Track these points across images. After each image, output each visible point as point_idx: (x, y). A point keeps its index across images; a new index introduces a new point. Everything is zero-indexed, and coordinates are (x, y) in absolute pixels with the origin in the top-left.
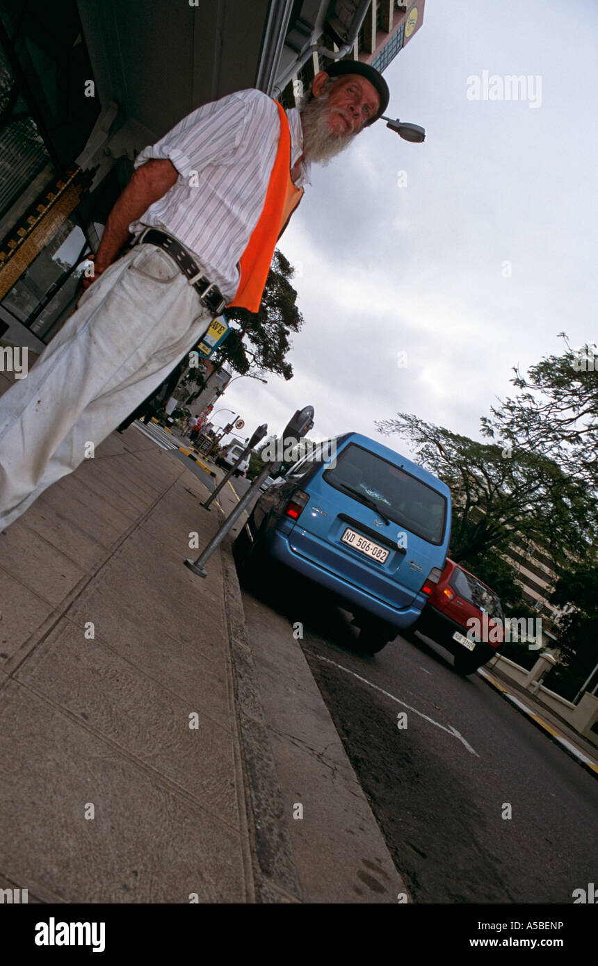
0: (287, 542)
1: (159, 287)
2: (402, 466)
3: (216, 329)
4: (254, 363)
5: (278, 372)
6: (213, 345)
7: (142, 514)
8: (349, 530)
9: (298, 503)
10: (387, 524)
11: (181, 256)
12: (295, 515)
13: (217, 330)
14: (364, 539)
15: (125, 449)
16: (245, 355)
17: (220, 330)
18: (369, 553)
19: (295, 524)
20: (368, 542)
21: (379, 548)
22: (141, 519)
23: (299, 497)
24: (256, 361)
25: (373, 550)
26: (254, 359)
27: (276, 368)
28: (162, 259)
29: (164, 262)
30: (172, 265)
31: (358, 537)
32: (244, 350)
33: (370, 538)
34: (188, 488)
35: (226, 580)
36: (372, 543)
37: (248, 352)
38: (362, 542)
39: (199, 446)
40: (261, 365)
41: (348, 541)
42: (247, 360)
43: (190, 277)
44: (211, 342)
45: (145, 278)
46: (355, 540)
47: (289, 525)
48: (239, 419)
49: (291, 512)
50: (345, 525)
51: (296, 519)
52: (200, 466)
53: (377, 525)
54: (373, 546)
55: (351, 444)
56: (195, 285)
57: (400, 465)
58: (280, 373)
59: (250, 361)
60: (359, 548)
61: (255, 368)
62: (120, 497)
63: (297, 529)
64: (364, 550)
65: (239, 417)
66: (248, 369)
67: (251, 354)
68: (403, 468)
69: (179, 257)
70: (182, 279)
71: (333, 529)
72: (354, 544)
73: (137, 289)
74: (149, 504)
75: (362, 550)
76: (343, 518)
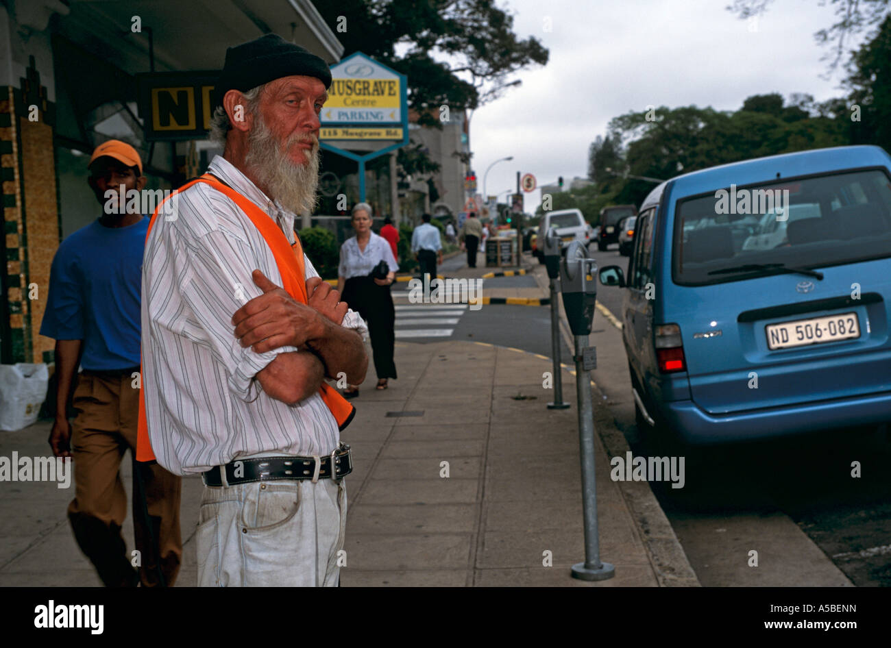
0: (695, 410)
1: (293, 524)
2: (778, 175)
3: (383, 93)
4: (478, 81)
5: (523, 64)
6: (397, 119)
7: (472, 536)
8: (770, 329)
9: (669, 345)
10: (820, 277)
11: (288, 468)
12: (679, 364)
13: (387, 91)
14: (803, 324)
15: (389, 415)
16: (456, 78)
17: (391, 88)
18: (826, 337)
19: (688, 377)
20: (813, 323)
21: (836, 319)
22: (474, 551)
23: (663, 336)
24: (478, 75)
25: (826, 329)
26: (475, 74)
27: (515, 60)
28: (275, 493)
29: (280, 494)
30: (288, 487)
31: (791, 328)
32: (448, 72)
33: (812, 314)
34: (515, 393)
35: (648, 543)
36: (819, 321)
37: (457, 70)
38: (803, 329)
39: (496, 260)
40: (491, 74)
41: (782, 344)
42: (464, 83)
43: (310, 476)
44: (392, 115)
45: (275, 530)
46: (790, 334)
47: (679, 384)
48: (522, 176)
49: (670, 365)
50: (759, 325)
51: (685, 369)
52: (518, 305)
53: (804, 289)
54: (823, 323)
55: (680, 202)
56: (321, 476)
57: (773, 177)
58: (527, 62)
59: (470, 81)
60: (806, 341)
61: (484, 86)
62: (426, 536)
63: (694, 382)
64: (815, 339)
65: (519, 174)
66: (477, 94)
67: (463, 70)
68: (783, 176)
69: (287, 472)
70: (306, 486)
71: (748, 343)
72: (794, 340)
73: (276, 549)
74: (474, 500)
75: (811, 341)
76: (748, 318)
